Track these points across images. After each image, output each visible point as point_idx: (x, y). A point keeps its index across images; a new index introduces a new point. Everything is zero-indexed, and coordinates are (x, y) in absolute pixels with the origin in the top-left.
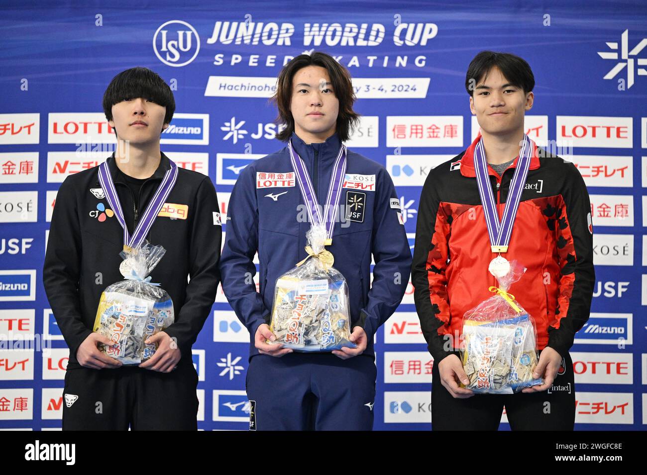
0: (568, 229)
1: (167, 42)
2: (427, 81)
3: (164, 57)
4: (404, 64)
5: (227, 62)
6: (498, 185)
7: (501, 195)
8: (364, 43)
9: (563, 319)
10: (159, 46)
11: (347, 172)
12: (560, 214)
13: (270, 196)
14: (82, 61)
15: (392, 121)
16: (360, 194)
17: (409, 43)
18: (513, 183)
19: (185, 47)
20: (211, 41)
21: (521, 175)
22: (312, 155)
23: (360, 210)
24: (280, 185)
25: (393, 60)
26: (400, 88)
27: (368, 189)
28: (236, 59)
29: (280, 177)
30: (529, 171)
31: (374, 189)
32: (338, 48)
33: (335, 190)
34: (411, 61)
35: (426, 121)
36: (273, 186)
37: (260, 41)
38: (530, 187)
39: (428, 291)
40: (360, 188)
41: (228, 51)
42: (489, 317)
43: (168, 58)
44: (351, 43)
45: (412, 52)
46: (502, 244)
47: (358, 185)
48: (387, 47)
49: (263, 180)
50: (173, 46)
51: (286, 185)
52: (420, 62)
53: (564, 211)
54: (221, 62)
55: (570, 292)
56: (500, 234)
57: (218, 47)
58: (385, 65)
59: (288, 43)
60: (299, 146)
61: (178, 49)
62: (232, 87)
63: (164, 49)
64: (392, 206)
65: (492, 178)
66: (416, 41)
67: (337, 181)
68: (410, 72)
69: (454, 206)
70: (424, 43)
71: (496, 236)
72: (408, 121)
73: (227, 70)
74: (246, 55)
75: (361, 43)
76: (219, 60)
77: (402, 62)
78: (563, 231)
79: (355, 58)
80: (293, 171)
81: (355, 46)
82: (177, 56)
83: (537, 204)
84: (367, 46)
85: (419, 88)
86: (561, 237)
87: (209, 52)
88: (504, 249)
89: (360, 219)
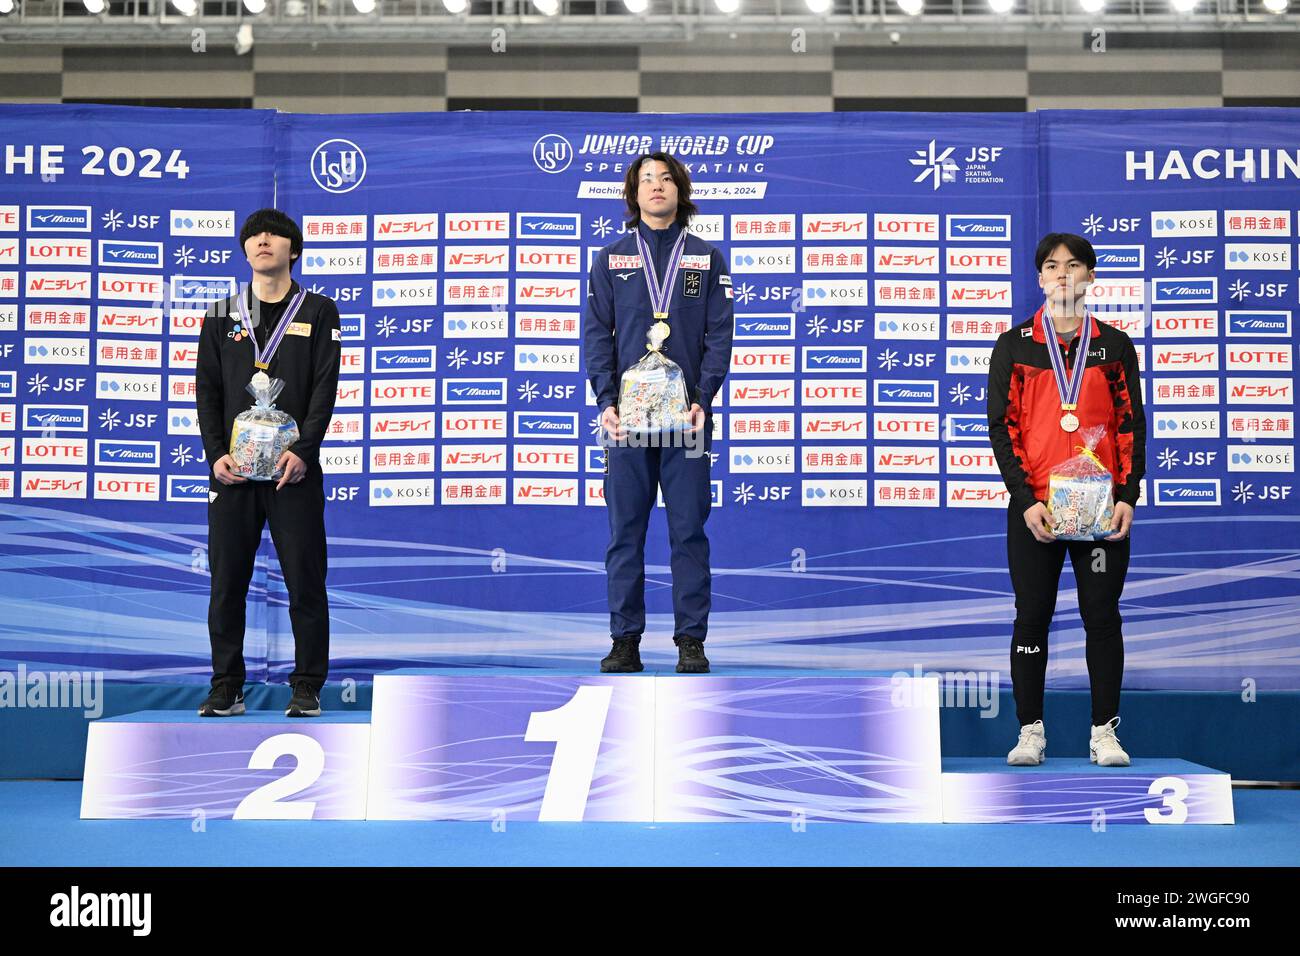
0: (1126, 391)
1: (545, 152)
2: (764, 185)
3: (543, 166)
4: (745, 170)
5: (596, 170)
6: (1067, 353)
7: (1069, 361)
8: (712, 153)
9: (1128, 476)
10: (538, 156)
11: (684, 254)
12: (1119, 377)
13: (621, 275)
14: (472, 169)
15: (735, 219)
16: (697, 273)
17: (749, 153)
18: (1078, 350)
19: (560, 156)
20: (583, 151)
21: (1084, 342)
22: (656, 240)
23: (696, 287)
24: (629, 266)
25: (736, 166)
26: (742, 191)
27: (704, 268)
28: (603, 167)
29: (629, 260)
30: (1091, 339)
31: (709, 268)
32: (690, 158)
33: (672, 270)
34: (751, 168)
35: (764, 218)
36: (623, 267)
37: (624, 151)
38: (1094, 354)
39: (1011, 444)
40: (696, 268)
41: (596, 160)
42: (1071, 474)
43: (546, 166)
44: (701, 153)
45: (751, 160)
46: (1071, 402)
47: (695, 265)
48: (731, 156)
49: (615, 262)
50: (550, 156)
51: (635, 267)
52: (758, 169)
53: (1123, 375)
54: (591, 169)
55: (1131, 450)
56: (1069, 392)
57: (589, 157)
58: (729, 171)
59: (647, 152)
60: (645, 231)
61: (554, 159)
62: (599, 191)
63: (542, 158)
64: (721, 282)
65: (1061, 346)
66: (755, 150)
67: (674, 263)
68: (750, 177)
69: (1027, 369)
70: (762, 152)
71: (1065, 396)
72: (749, 218)
73: (595, 176)
74: (612, 164)
75: (709, 152)
76: (589, 167)
77: (743, 168)
78: (1121, 392)
79: (704, 165)
80: (638, 253)
81: (704, 155)
82: (554, 165)
83: (1103, 369)
84: (714, 155)
85: (759, 190)
86: (1119, 398)
87: (580, 160)
88: (1073, 407)
89: (697, 294)
